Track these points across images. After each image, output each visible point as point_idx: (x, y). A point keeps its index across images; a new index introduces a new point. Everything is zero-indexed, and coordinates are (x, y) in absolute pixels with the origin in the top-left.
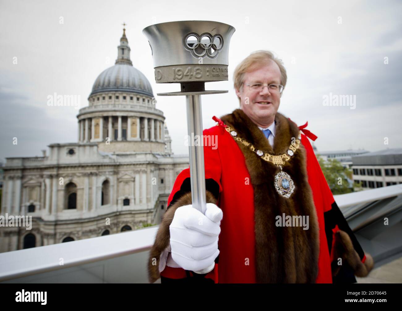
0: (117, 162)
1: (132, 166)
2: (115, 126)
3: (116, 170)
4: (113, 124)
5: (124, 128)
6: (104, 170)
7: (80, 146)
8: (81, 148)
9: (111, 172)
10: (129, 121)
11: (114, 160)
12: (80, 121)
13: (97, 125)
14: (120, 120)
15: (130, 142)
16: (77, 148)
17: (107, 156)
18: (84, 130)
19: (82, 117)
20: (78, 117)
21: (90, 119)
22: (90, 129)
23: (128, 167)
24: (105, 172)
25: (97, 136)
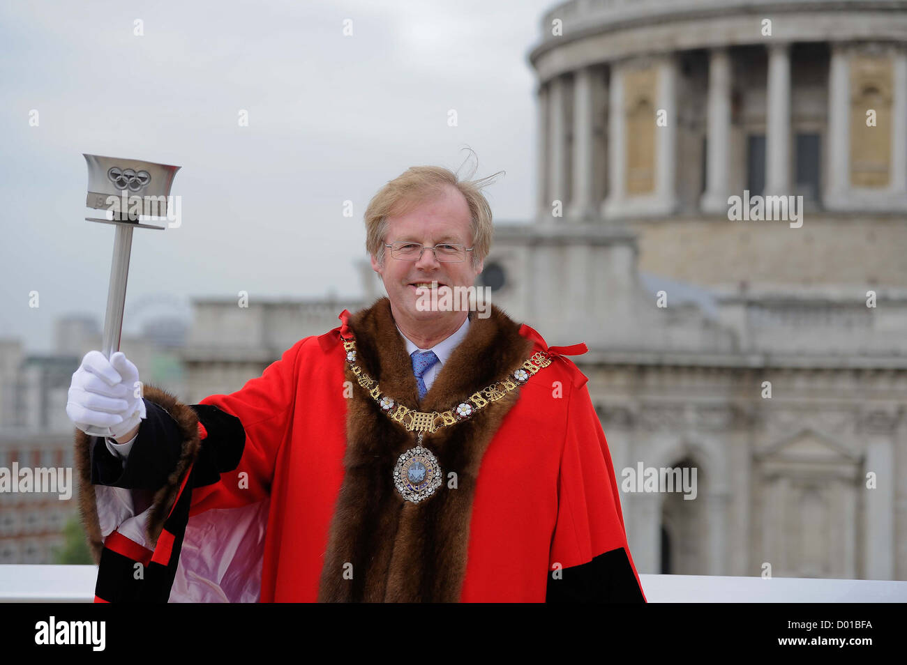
0: (753, 351)
1: (845, 384)
2: (751, 110)
3: (742, 401)
4: (737, 100)
5: (808, 127)
6: (671, 398)
7: (536, 242)
8: (544, 258)
9: (714, 409)
10: (842, 74)
11: (733, 335)
12: (545, 88)
13: (643, 106)
14: (779, 70)
15: (844, 217)
16: (521, 253)
17: (690, 307)
18: (569, 139)
19: (558, 62)
20: (535, 58)
21: (602, 72)
22: (601, 134)
23: (821, 383)
24: (679, 409)
25: (640, 184)
